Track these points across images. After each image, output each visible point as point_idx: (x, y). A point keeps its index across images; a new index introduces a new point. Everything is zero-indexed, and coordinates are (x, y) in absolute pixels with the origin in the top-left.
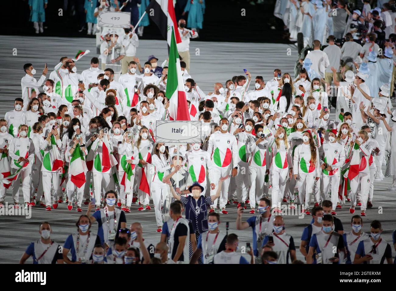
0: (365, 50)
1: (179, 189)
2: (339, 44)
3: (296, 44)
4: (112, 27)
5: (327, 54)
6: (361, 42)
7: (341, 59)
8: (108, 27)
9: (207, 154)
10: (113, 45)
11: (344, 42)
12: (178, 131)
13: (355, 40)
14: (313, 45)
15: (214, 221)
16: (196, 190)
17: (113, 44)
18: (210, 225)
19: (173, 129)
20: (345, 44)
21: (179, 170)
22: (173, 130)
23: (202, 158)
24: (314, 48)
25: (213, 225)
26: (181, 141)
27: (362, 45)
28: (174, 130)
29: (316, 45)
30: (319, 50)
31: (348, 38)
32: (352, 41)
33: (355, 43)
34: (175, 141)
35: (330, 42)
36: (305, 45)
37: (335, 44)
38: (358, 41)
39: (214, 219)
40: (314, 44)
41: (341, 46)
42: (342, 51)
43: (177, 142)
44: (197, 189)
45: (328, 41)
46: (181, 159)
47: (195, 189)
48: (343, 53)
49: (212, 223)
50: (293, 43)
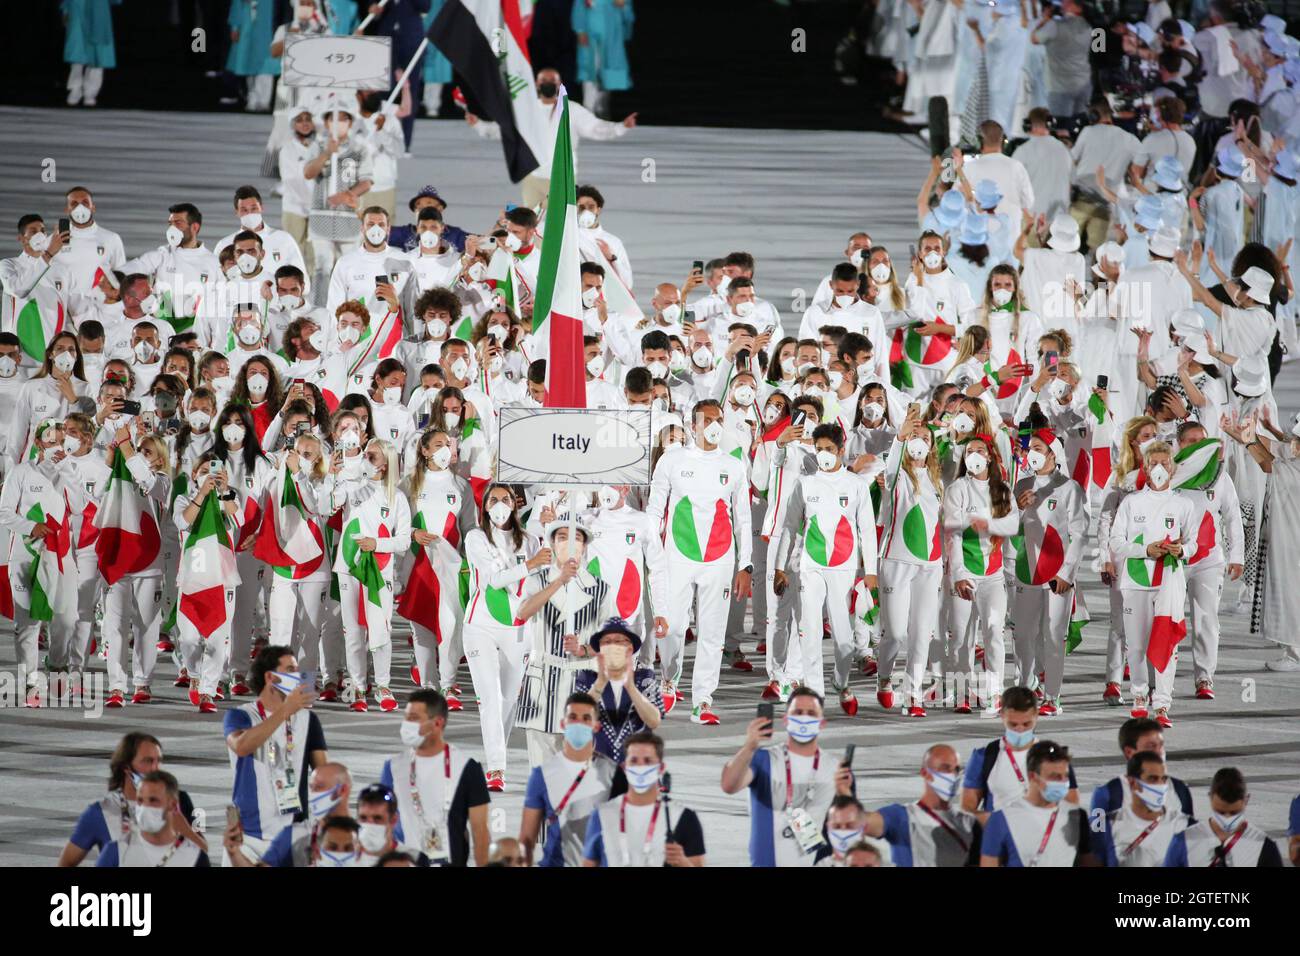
0: (1148, 155)
1: (573, 638)
2: (1066, 133)
3: (926, 133)
4: (328, 86)
5: (1026, 166)
6: (1135, 126)
7: (1074, 183)
8: (315, 86)
9: (649, 522)
10: (333, 147)
11: (1081, 128)
12: (572, 444)
13: (1116, 122)
14: (980, 138)
15: (647, 761)
16: (614, 647)
17: (333, 142)
18: (633, 773)
19: (557, 437)
20: (1087, 134)
21: (574, 574)
22: (558, 440)
23: (631, 536)
24: (982, 148)
25: (646, 773)
26: (582, 478)
27: (1141, 136)
28: (561, 439)
29: (989, 137)
30: (1000, 156)
31: (1097, 113)
32: (1108, 123)
33: (1117, 130)
34: (564, 478)
35: (1034, 129)
36: (954, 138)
37: (1053, 134)
38: (1128, 125)
39: (648, 755)
40: (983, 135)
41: (1072, 139)
42: (1076, 157)
43: (571, 480)
44: (617, 642)
45: (1027, 125)
46: (582, 538)
47: (609, 642)
48: (1076, 163)
49: (641, 769)
50: (916, 129)
